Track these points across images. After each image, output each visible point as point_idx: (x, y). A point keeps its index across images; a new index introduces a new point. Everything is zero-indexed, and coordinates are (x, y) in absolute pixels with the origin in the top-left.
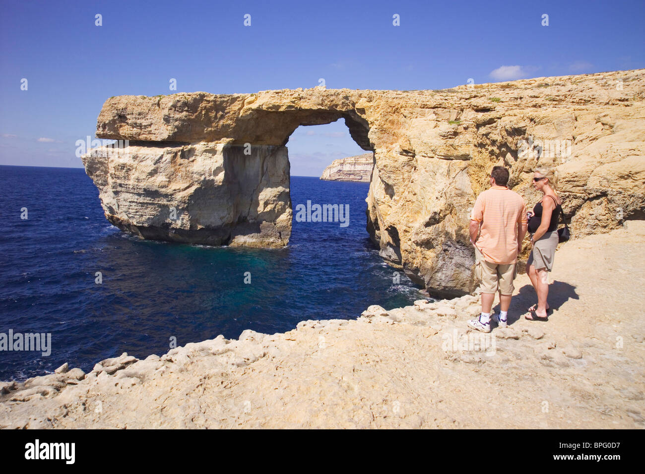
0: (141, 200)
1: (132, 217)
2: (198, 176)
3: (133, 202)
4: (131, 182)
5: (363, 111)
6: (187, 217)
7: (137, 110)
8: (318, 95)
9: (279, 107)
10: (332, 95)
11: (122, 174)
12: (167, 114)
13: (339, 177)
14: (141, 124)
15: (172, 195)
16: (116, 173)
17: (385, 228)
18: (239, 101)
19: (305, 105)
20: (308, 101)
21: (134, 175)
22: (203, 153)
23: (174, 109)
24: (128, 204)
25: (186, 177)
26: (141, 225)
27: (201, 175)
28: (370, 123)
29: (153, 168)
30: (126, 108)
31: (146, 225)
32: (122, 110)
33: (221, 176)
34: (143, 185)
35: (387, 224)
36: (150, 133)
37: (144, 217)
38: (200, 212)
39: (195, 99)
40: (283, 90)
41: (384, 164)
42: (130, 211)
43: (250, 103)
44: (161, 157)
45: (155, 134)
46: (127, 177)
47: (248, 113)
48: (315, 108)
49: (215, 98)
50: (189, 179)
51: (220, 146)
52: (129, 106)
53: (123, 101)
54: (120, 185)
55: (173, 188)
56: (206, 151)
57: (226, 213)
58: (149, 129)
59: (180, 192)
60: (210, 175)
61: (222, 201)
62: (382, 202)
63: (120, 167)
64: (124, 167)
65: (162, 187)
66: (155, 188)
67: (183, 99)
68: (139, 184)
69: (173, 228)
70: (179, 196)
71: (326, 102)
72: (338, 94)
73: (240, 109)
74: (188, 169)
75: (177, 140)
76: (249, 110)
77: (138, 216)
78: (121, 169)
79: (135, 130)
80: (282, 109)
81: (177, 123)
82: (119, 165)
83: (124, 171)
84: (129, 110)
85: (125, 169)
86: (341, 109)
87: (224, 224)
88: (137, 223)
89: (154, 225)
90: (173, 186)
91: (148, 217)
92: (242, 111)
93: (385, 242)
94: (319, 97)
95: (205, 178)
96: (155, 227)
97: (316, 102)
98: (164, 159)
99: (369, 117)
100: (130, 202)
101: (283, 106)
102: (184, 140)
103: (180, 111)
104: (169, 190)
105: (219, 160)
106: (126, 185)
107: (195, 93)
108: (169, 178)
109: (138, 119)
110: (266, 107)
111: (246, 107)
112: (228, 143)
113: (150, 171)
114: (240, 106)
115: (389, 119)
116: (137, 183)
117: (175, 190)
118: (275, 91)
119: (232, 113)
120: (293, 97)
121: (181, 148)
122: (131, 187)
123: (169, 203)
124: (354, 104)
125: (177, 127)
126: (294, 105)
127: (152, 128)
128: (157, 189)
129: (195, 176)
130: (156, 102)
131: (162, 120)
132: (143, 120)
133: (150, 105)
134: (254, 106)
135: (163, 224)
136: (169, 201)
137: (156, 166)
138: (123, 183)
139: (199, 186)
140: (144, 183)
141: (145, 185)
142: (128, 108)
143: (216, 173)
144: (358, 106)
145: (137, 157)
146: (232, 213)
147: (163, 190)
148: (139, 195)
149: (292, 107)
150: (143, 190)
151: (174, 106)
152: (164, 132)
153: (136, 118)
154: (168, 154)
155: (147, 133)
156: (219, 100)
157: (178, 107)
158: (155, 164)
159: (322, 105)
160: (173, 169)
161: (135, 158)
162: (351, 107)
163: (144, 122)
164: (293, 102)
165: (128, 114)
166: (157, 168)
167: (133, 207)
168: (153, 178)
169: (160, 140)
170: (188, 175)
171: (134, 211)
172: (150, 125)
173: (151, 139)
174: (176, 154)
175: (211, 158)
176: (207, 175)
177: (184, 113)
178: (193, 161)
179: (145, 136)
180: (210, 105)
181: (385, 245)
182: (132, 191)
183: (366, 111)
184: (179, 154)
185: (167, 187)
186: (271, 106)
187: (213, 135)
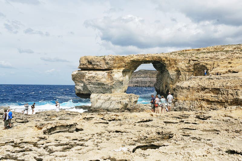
0: (97, 86)
3: (94, 87)
4: (94, 81)
5: (164, 61)
7: (96, 60)
12: (108, 62)
16: (89, 79)
20: (148, 58)
21: (95, 79)
25: (112, 79)
27: (116, 79)
28: (166, 64)
30: (92, 60)
32: (90, 60)
36: (100, 67)
45: (102, 67)
47: (129, 61)
49: (121, 57)
51: (121, 70)
55: (108, 83)
56: (118, 72)
59: (110, 83)
64: (92, 77)
66: (102, 83)
70: (110, 85)
74: (112, 77)
79: (95, 66)
80: (140, 60)
81: (110, 64)
82: (90, 76)
86: (158, 60)
95: (118, 79)
99: (166, 62)
102: (112, 69)
105: (121, 74)
107: (115, 56)
108: (107, 80)
109: (97, 63)
111: (129, 59)
112: (124, 69)
116: (96, 81)
121: (110, 71)
123: (106, 87)
128: (104, 83)
130: (103, 58)
131: (105, 63)
133: (101, 59)
134: (132, 59)
138: (91, 81)
139: (116, 82)
140: (99, 81)
143: (121, 77)
150: (98, 83)
151: (110, 59)
152: (105, 67)
154: (106, 73)
158: (102, 76)
159: (152, 59)
160: (108, 77)
161: (96, 74)
162: (161, 60)
163: (99, 64)
164: (144, 58)
165: (93, 62)
168: (102, 80)
169: (104, 69)
172: (101, 65)
173: (100, 69)
174: (109, 73)
177: (112, 61)
178: (114, 74)
179: (98, 68)
180: (119, 59)
182: (94, 84)
185: (106, 82)
186: (137, 59)
187: (119, 67)
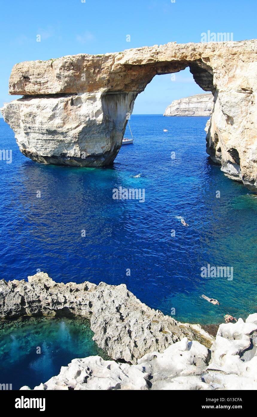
0: (45, 137)
1: (39, 150)
2: (84, 118)
3: (39, 139)
4: (37, 125)
5: (208, 59)
6: (78, 148)
7: (37, 71)
8: (171, 49)
9: (141, 61)
10: (182, 48)
11: (30, 119)
12: (59, 73)
13: (177, 114)
14: (40, 82)
15: (66, 133)
16: (26, 119)
17: (228, 150)
18: (110, 59)
19: (162, 58)
20: (163, 54)
21: (38, 119)
22: (86, 100)
23: (63, 68)
24: (36, 141)
25: (75, 119)
26: (46, 155)
27: (86, 117)
28: (213, 68)
29: (51, 114)
30: (28, 71)
31: (49, 155)
32: (26, 72)
33: (101, 117)
34: (45, 127)
35: (230, 147)
36: (47, 88)
37: (48, 149)
38: (87, 144)
39: (78, 59)
40: (143, 47)
41: (226, 101)
42: (38, 146)
43: (119, 59)
44: (57, 106)
45: (51, 89)
46: (33, 122)
47: (118, 67)
48: (169, 60)
49: (92, 58)
50: (77, 120)
51: (99, 94)
52: (31, 69)
53: (26, 66)
54: (29, 128)
55: (67, 128)
56: (88, 99)
57: (105, 143)
58: (46, 85)
59: (72, 130)
60: (93, 117)
61: (102, 135)
62: (224, 130)
63: (28, 115)
64: (31, 114)
65: (59, 128)
66: (53, 129)
67: (69, 60)
68: (43, 126)
69: (69, 157)
70: (72, 133)
71: (178, 54)
72: (188, 47)
73: (111, 65)
74: (76, 113)
75: (67, 92)
76: (119, 65)
77: (44, 149)
78: (29, 116)
79: (37, 87)
80: (143, 63)
81: (66, 79)
82: (27, 114)
83: (31, 117)
84: (31, 72)
85: (32, 116)
86: (190, 59)
87: (104, 152)
88: (43, 154)
89: (55, 155)
90: (67, 126)
91: (50, 149)
92: (113, 67)
93: (225, 160)
94: (172, 51)
95: (90, 119)
96: (56, 156)
97: (170, 55)
98: (59, 107)
99: (213, 63)
100: (37, 139)
101: (144, 60)
102: (72, 92)
103: (68, 69)
104: (64, 130)
105: (98, 104)
106: (34, 127)
107: (78, 55)
108: (64, 120)
109: (38, 78)
110: (132, 62)
111: (116, 63)
112: (104, 91)
113: (49, 116)
114: (111, 63)
115: (230, 64)
116: (41, 126)
117: (68, 129)
118: (137, 49)
119: (106, 68)
120: (152, 52)
121: (70, 98)
122: (37, 129)
123: (64, 139)
124: (200, 55)
125: (66, 82)
126: (153, 58)
127: (48, 84)
128: (56, 129)
129: (82, 118)
130: (50, 64)
131: (55, 77)
132: (42, 79)
133: (45, 67)
134: (122, 62)
135: (61, 154)
136: (65, 137)
137: (54, 112)
138: (31, 126)
139: (85, 125)
140: (46, 125)
141: (47, 127)
142: (30, 71)
143: (97, 114)
144: (203, 56)
145: (40, 106)
146: (110, 144)
147: (60, 129)
148: (43, 134)
149: (152, 60)
150: (46, 130)
151: (63, 66)
152: (57, 87)
153: (36, 78)
154: (61, 102)
155: (45, 88)
156: (96, 59)
157: (66, 67)
158: (52, 111)
159: (175, 57)
160: (66, 114)
161: (38, 107)
162: (198, 57)
163: (43, 81)
164: (152, 56)
165: (30, 75)
166: (55, 114)
167: (39, 143)
168: (52, 121)
169: (55, 93)
170: (78, 117)
171: (41, 146)
172: (47, 82)
173: (48, 93)
174: (67, 102)
175: (92, 103)
176: (91, 116)
177: (71, 71)
178: (80, 107)
179: (43, 90)
180: (89, 63)
181: (226, 163)
182: (38, 131)
183: (210, 60)
184: (70, 102)
185: (63, 127)
186: (135, 60)
187: (93, 87)
